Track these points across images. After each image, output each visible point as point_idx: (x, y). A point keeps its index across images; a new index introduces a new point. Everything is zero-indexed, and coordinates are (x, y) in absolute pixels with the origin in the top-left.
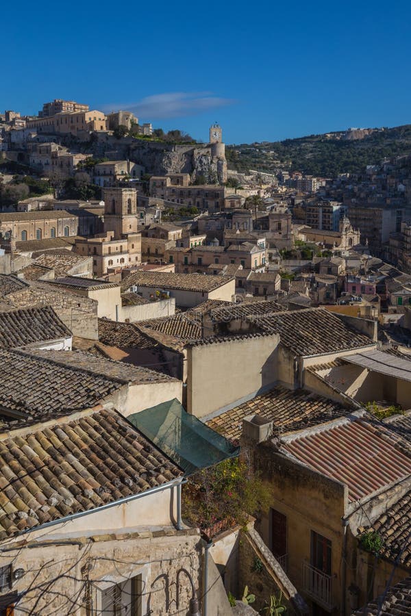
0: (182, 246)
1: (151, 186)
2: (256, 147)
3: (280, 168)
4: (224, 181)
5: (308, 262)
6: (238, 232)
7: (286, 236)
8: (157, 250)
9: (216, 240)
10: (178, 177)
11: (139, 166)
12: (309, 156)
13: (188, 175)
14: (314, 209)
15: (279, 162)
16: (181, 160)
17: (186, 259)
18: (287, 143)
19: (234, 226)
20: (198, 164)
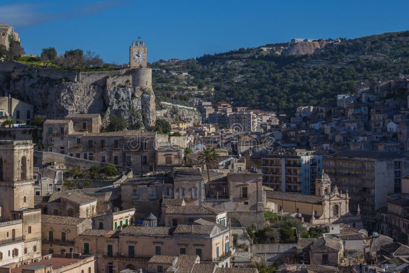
0: (101, 227)
1: (44, 134)
2: (162, 67)
3: (199, 96)
4: (152, 124)
5: (291, 246)
6: (184, 204)
7: (255, 207)
8: (63, 234)
9: (153, 217)
10: (84, 120)
11: (26, 104)
12: (238, 78)
13: (100, 117)
14: (272, 161)
15: (196, 88)
16: (88, 94)
17: (110, 247)
18: (205, 60)
19: (176, 194)
20: (112, 99)
